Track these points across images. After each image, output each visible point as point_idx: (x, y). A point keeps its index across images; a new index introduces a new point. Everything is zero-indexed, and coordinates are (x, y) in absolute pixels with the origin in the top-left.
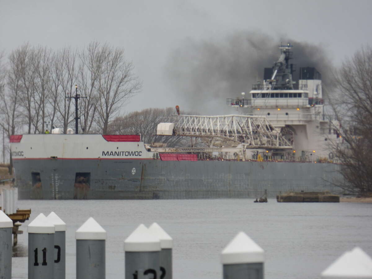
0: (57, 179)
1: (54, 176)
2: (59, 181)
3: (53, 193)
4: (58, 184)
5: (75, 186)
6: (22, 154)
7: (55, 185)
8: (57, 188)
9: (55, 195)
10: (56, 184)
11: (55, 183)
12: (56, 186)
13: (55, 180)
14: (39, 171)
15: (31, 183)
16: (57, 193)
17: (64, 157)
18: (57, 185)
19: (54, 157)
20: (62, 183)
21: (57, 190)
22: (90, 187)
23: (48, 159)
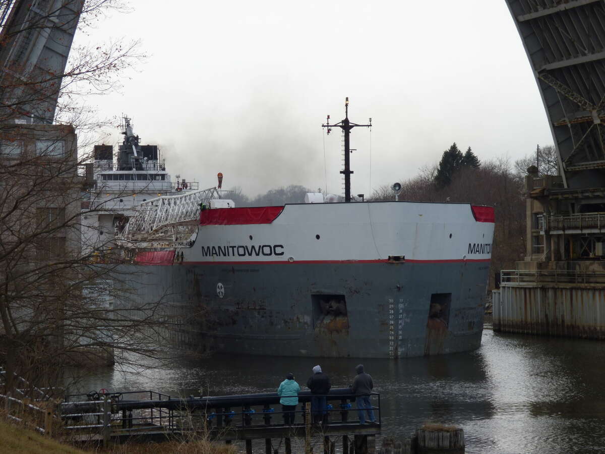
0: (401, 311)
1: (396, 303)
2: (405, 315)
3: (392, 343)
4: (403, 324)
5: (428, 326)
6: (279, 250)
7: (396, 325)
8: (400, 332)
9: (396, 349)
10: (400, 322)
11: (396, 319)
12: (400, 327)
13: (397, 313)
14: (340, 292)
15: (307, 319)
16: (399, 343)
17: (415, 259)
18: (401, 324)
19: (397, 258)
20: (408, 320)
21: (400, 337)
22: (447, 327)
23: (379, 261)
